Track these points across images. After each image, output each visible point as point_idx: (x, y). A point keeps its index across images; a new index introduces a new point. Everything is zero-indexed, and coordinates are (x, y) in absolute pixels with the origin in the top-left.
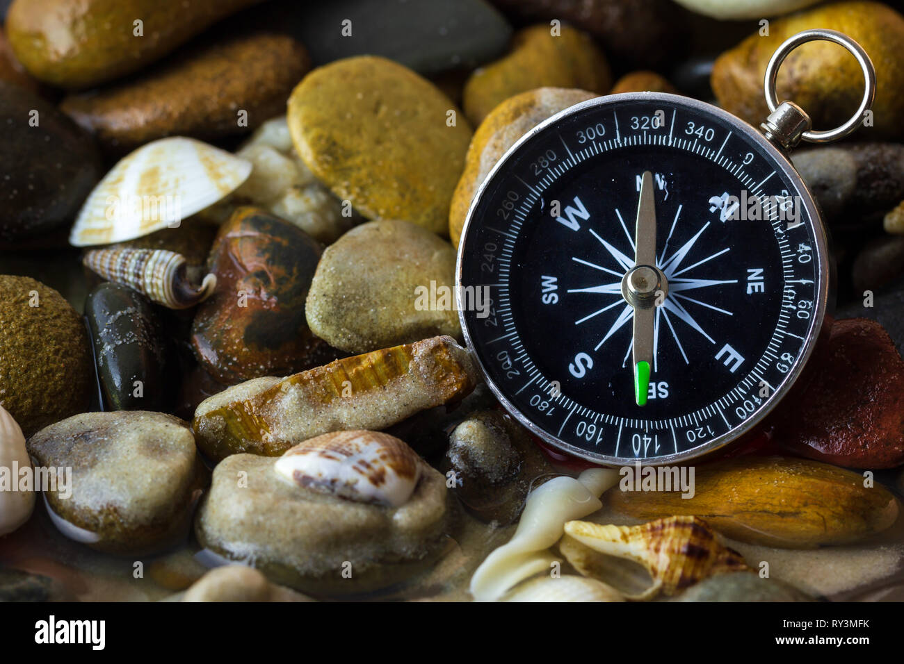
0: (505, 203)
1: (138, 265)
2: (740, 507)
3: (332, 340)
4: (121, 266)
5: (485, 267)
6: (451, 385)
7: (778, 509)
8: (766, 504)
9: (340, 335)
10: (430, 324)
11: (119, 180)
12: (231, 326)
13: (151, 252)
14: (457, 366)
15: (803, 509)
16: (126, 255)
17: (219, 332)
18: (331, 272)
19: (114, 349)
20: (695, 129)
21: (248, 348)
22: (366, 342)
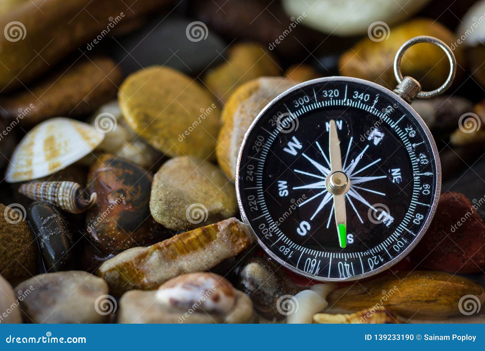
0: (257, 142)
1: (53, 190)
2: (404, 299)
3: (167, 224)
4: (43, 191)
5: (248, 178)
6: (240, 244)
7: (425, 299)
8: (418, 296)
9: (172, 221)
10: (217, 212)
11: (32, 144)
12: (109, 221)
13: (60, 183)
14: (243, 234)
15: (438, 298)
16: (45, 185)
17: (103, 225)
18: (161, 187)
19: (49, 238)
20: (359, 95)
21: (120, 232)
22: (185, 224)
